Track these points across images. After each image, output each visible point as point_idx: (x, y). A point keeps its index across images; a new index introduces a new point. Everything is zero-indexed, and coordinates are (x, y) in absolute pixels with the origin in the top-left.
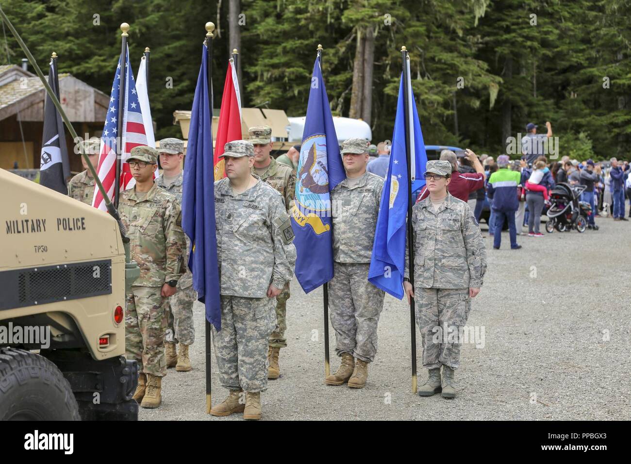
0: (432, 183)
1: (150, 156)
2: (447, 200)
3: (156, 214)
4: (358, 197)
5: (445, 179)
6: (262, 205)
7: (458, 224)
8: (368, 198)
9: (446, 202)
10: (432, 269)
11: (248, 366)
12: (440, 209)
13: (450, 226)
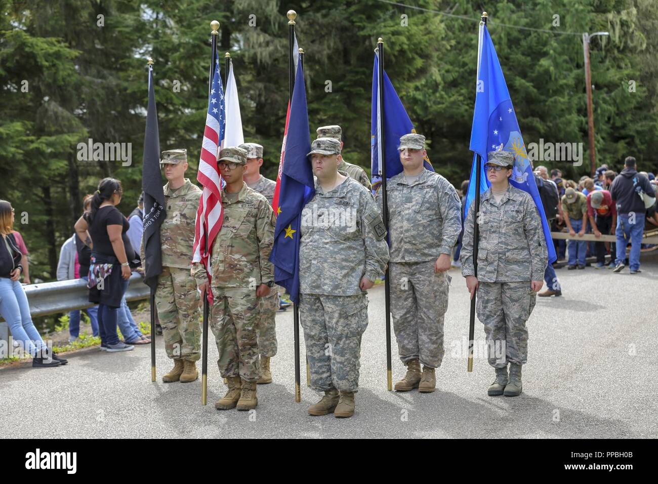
0: (493, 174)
1: (240, 157)
2: (508, 191)
3: (248, 214)
4: (419, 193)
5: (506, 170)
6: (353, 201)
7: (521, 216)
8: (430, 194)
9: (507, 193)
10: (496, 263)
11: (339, 365)
12: (502, 200)
13: (513, 217)
